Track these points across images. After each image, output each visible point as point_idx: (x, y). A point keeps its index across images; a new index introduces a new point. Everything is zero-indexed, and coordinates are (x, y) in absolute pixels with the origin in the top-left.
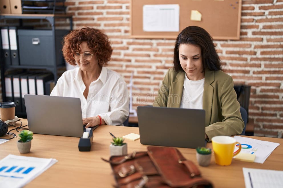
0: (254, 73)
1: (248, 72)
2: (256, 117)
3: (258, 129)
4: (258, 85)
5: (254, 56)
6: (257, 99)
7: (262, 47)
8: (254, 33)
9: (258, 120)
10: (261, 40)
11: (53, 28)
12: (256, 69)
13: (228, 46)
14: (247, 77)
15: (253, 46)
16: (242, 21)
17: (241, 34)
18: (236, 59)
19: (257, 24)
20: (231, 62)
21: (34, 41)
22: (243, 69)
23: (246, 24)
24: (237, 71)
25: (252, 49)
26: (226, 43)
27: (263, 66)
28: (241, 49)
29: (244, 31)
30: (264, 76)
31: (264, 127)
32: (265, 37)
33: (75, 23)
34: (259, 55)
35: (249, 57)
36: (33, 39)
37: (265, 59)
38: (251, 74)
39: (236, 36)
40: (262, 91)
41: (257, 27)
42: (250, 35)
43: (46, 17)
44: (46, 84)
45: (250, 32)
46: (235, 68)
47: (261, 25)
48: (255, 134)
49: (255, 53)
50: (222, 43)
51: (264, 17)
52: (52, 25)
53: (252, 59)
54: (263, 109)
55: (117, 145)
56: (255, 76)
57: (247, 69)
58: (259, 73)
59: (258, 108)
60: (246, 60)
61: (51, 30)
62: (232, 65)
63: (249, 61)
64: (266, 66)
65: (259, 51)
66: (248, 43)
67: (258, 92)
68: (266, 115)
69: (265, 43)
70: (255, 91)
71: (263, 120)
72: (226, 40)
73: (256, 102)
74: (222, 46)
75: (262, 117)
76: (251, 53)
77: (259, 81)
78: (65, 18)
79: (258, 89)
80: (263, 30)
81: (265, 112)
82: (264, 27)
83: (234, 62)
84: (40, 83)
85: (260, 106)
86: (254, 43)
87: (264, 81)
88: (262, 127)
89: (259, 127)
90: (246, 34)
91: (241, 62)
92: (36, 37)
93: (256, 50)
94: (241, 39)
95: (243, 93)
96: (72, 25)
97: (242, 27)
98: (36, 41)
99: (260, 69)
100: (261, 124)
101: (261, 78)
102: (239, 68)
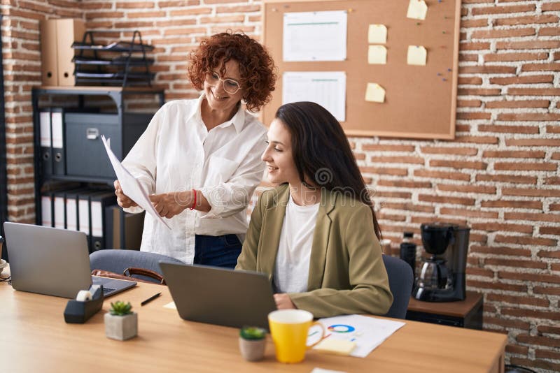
0: (483, 204)
1: (471, 202)
2: (487, 291)
3: (492, 315)
4: (490, 228)
5: (484, 172)
6: (489, 256)
7: (497, 154)
8: (482, 128)
9: (491, 297)
10: (495, 141)
11: (120, 111)
12: (486, 197)
13: (435, 151)
14: (470, 211)
15: (480, 153)
16: (459, 104)
17: (458, 128)
18: (448, 176)
19: (487, 111)
20: (439, 181)
21: (90, 132)
22: (463, 195)
23: (466, 110)
24: (451, 200)
25: (478, 158)
26: (432, 145)
27: (499, 192)
28: (459, 158)
29: (464, 122)
30: (502, 211)
31: (504, 311)
32: (502, 136)
34: (491, 170)
35: (473, 173)
36: (88, 131)
37: (503, 178)
38: (478, 206)
39: (448, 132)
40: (499, 239)
41: (488, 116)
42: (474, 132)
43: (109, 92)
44: (107, 209)
45: (474, 125)
46: (448, 194)
47: (495, 113)
48: (485, 325)
49: (485, 166)
50: (423, 144)
51: (500, 99)
52: (119, 104)
53: (478, 178)
54: (500, 275)
56: (485, 209)
57: (470, 195)
58: (493, 204)
59: (491, 274)
60: (468, 178)
61: (116, 113)
62: (441, 187)
63: (473, 180)
64: (505, 192)
65: (492, 162)
66: (472, 145)
67: (491, 243)
68: (506, 287)
69: (502, 147)
70: (484, 240)
71: (500, 298)
72: (432, 140)
73: (486, 261)
74: (424, 150)
75: (498, 292)
76: (475, 166)
77: (492, 221)
79: (491, 237)
80: (498, 123)
81: (503, 281)
82: (500, 117)
83: (446, 182)
84: (97, 207)
85: (495, 269)
86: (483, 148)
87: (501, 221)
88: (499, 310)
89: (494, 310)
90: (467, 128)
91: (459, 183)
92: (93, 125)
93: (486, 160)
94: (457, 139)
95: (452, 241)
97: (459, 116)
98: (94, 132)
99: (493, 198)
100: (497, 305)
101: (496, 215)
102: (455, 194)
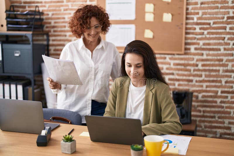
0: (196, 81)
1: (191, 81)
2: (198, 119)
3: (201, 129)
4: (200, 92)
5: (196, 68)
6: (199, 104)
7: (203, 60)
8: (196, 49)
9: (200, 121)
10: (202, 54)
11: (31, 43)
12: (198, 79)
13: (175, 59)
14: (191, 85)
15: (195, 60)
16: (186, 39)
17: (186, 49)
18: (181, 70)
19: (198, 41)
20: (177, 72)
21: (16, 53)
22: (188, 78)
23: (189, 41)
24: (183, 80)
25: (194, 62)
26: (174, 57)
27: (203, 76)
28: (186, 62)
29: (188, 47)
30: (205, 84)
31: (206, 127)
32: (205, 52)
33: (51, 38)
34: (200, 67)
35: (192, 68)
37: (205, 70)
38: (194, 82)
39: (181, 51)
40: (203, 96)
41: (198, 44)
42: (193, 50)
43: (26, 34)
44: (25, 88)
45: (192, 48)
46: (181, 78)
47: (201, 42)
48: (198, 133)
49: (197, 65)
50: (170, 56)
51: (204, 36)
52: (31, 40)
53: (194, 70)
54: (204, 112)
55: (67, 142)
56: (197, 84)
57: (191, 78)
58: (201, 81)
59: (200, 111)
60: (190, 71)
61: (29, 44)
62: (178, 75)
63: (192, 71)
64: (206, 76)
65: (200, 64)
66: (191, 56)
67: (200, 98)
68: (206, 117)
69: (205, 57)
70: (197, 97)
71: (204, 121)
72: (174, 54)
73: (198, 106)
74: (170, 59)
75: (203, 119)
76: (193, 65)
77: (200, 89)
78: (43, 35)
79: (200, 95)
80: (203, 47)
81: (206, 114)
82: (204, 44)
83: (180, 72)
84: (20, 88)
85: (202, 109)
86: (196, 57)
87: (204, 88)
88: (203, 127)
89: (201, 127)
90: (189, 49)
91: (186, 73)
92: (17, 50)
93: (198, 63)
94: (185, 54)
95: (187, 98)
96: (48, 40)
97: (186, 44)
98: (18, 53)
99: (201, 79)
100: (203, 124)
101: (202, 86)
102: (184, 78)
